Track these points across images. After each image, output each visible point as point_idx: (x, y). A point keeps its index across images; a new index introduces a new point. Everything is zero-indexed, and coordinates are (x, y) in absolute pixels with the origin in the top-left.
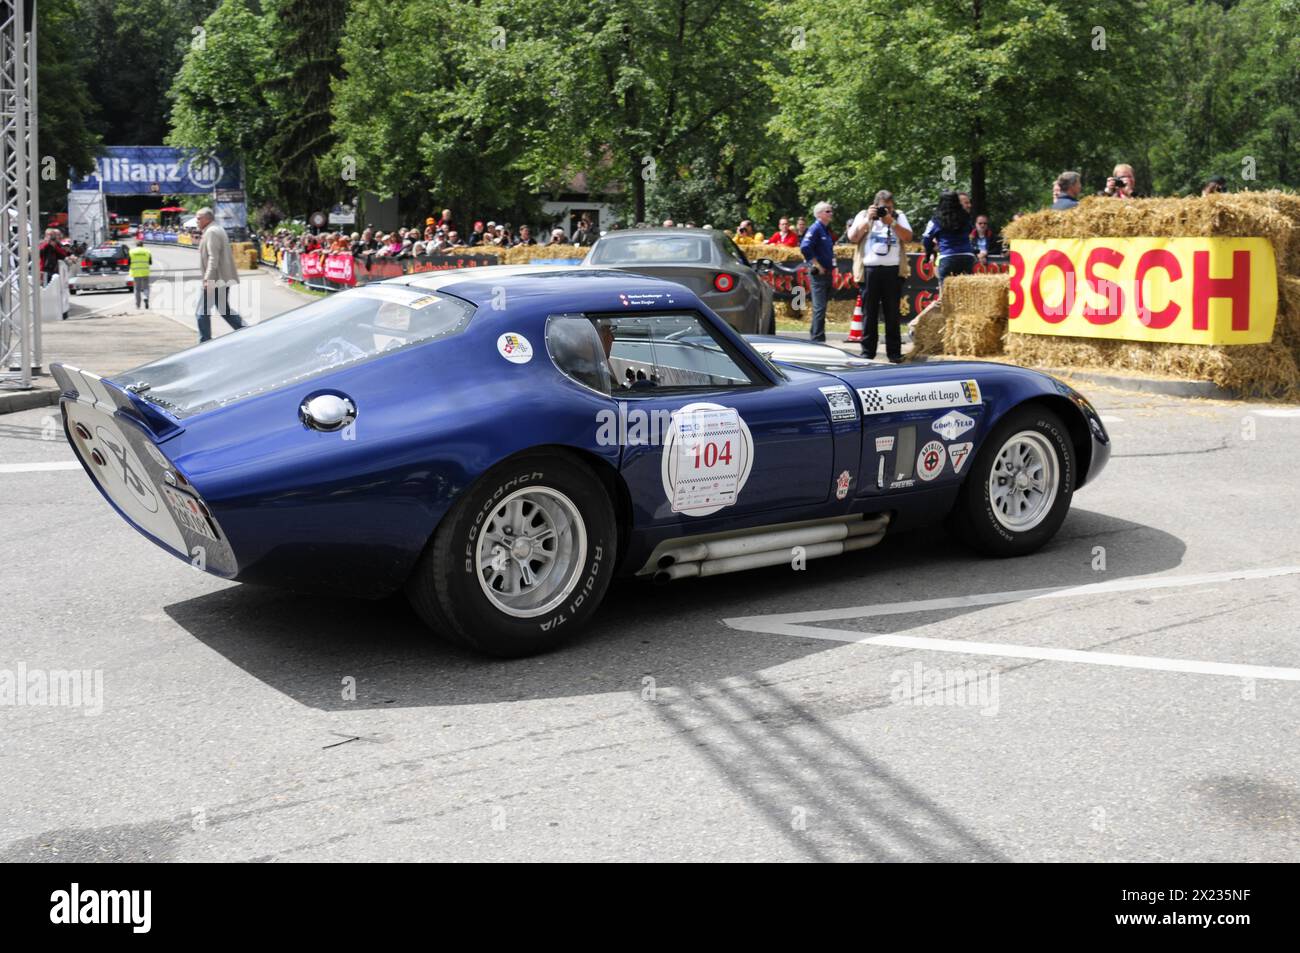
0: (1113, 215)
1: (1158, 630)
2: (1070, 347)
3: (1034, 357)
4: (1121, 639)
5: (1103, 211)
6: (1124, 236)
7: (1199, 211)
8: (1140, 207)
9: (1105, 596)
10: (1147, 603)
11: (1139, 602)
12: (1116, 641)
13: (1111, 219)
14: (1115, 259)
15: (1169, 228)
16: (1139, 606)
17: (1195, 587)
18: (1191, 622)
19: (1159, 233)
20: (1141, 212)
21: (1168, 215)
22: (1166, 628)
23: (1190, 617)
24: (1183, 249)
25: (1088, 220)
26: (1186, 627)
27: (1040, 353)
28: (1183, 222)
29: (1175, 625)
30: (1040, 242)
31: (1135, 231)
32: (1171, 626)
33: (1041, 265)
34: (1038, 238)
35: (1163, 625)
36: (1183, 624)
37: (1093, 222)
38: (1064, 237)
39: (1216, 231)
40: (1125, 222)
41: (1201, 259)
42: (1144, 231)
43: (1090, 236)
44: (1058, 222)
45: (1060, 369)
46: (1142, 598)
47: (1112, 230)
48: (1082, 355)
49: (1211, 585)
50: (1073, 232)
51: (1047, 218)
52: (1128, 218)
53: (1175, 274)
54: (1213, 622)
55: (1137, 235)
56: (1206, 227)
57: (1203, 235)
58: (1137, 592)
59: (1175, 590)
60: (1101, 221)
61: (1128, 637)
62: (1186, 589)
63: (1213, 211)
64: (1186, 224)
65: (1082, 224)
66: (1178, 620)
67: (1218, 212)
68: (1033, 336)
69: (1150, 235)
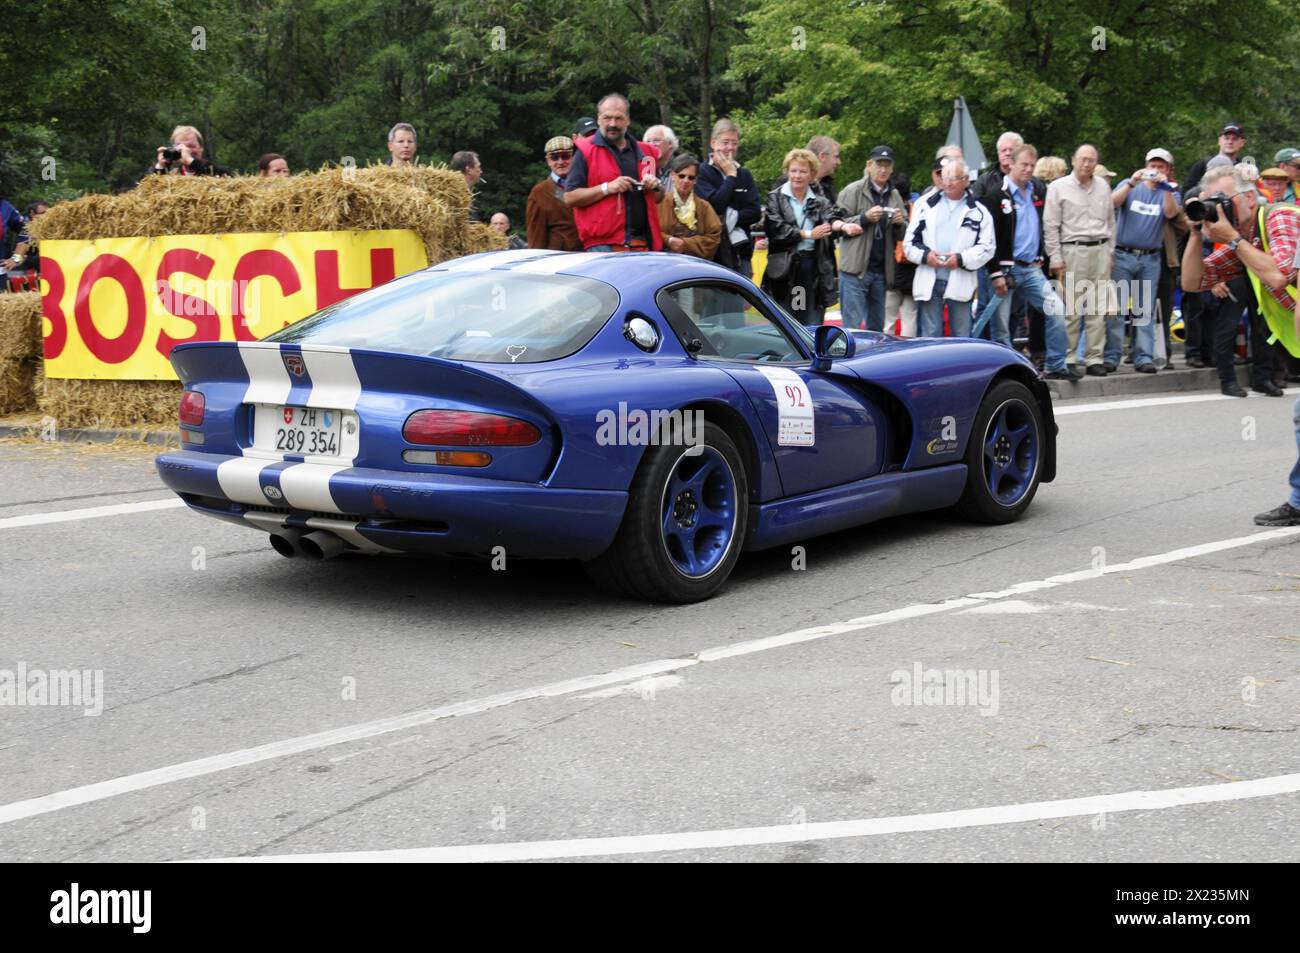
0: (194, 201)
1: (350, 809)
2: (141, 394)
3: (87, 412)
4: (300, 830)
5: (177, 195)
6: (213, 231)
7: (318, 194)
8: (232, 189)
9: (262, 765)
10: (326, 770)
11: (315, 769)
12: (292, 833)
13: (191, 207)
14: (200, 266)
15: (276, 220)
16: (315, 776)
17: (389, 736)
18: (395, 790)
19: (263, 226)
20: (233, 195)
21: (275, 200)
22: (361, 804)
23: (391, 783)
24: (300, 248)
25: (158, 210)
26: (389, 798)
27: (95, 407)
28: (297, 209)
29: (373, 798)
30: (87, 242)
31: (228, 224)
32: (367, 800)
33: (88, 277)
34: (81, 237)
35: (356, 800)
36: (384, 794)
37: (166, 211)
38: (121, 235)
39: (344, 222)
40: (212, 212)
41: (326, 263)
42: (240, 224)
43: (160, 233)
44: (110, 214)
45: (128, 430)
46: (317, 763)
47: (194, 224)
48: (160, 408)
49: (411, 731)
50: (135, 227)
51: (93, 207)
52: (216, 204)
53: (290, 285)
54: (426, 785)
55: (230, 230)
56: (332, 216)
57: (325, 228)
58: (308, 754)
59: (361, 744)
60: (178, 210)
61: (310, 826)
62: (377, 741)
63: (340, 193)
64: (297, 213)
65: (148, 215)
66: (376, 790)
67: (347, 193)
68: (83, 381)
69: (250, 228)
